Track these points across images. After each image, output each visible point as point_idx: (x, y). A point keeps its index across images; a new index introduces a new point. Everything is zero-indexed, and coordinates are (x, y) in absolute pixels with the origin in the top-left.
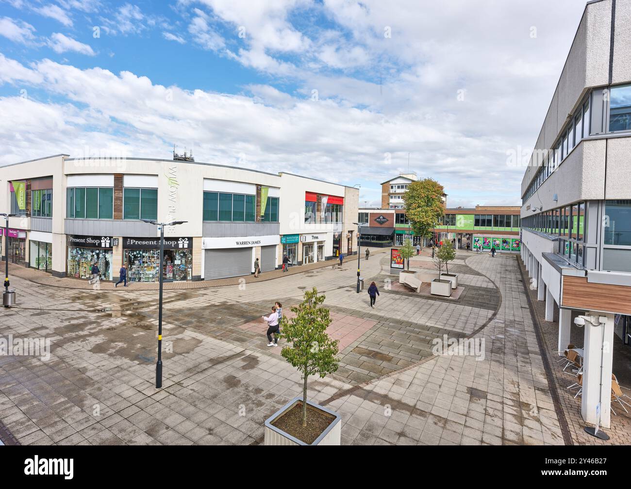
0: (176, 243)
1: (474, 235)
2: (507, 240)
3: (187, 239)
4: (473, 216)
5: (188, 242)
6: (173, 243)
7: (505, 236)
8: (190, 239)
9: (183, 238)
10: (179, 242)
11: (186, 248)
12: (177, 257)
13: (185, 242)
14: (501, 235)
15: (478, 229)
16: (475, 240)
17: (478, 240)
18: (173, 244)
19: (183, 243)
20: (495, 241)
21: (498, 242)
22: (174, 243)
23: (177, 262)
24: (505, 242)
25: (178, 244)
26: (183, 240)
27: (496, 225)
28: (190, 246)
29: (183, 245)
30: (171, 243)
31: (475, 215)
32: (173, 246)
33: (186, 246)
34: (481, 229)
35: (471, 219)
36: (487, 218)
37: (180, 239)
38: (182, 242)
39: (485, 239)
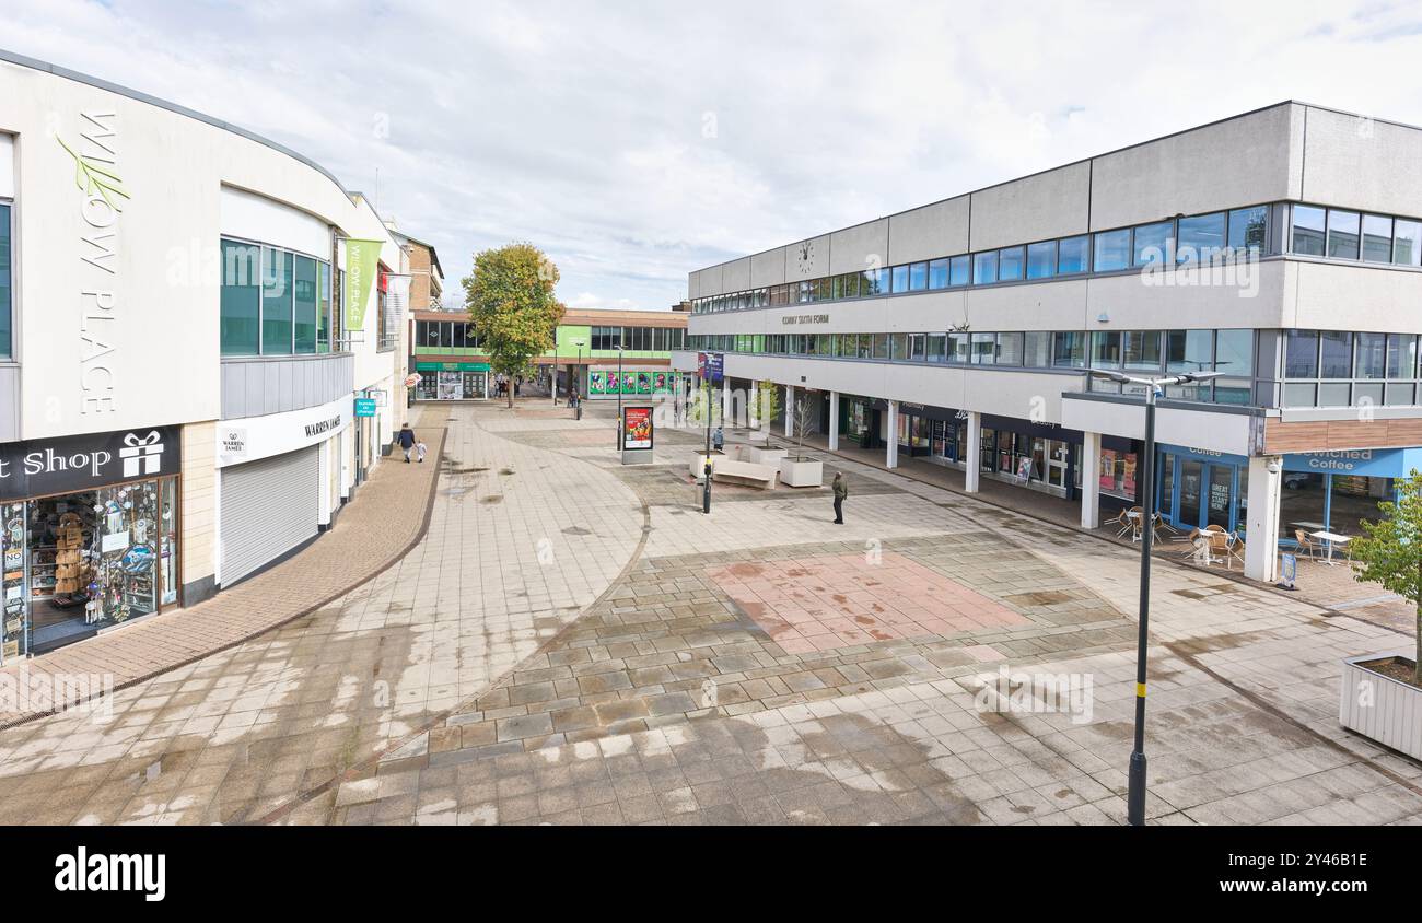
0: (108, 457)
1: (591, 368)
2: (647, 375)
3: (157, 435)
4: (589, 329)
5: (160, 448)
6: (95, 462)
7: (643, 368)
8: (171, 434)
9: (142, 433)
10: (123, 453)
11: (152, 475)
12: (114, 518)
13: (149, 449)
14: (638, 366)
15: (599, 356)
16: (593, 378)
17: (599, 377)
18: (96, 465)
19: (142, 452)
20: (626, 378)
21: (631, 379)
22: (101, 458)
23: (114, 541)
24: (642, 378)
25: (118, 463)
26: (142, 442)
27: (628, 346)
28: (172, 462)
29: (142, 463)
30: (85, 460)
31: (593, 327)
32: (95, 472)
33: (153, 465)
34: (603, 356)
35: (585, 335)
36: (613, 333)
37: (127, 440)
38: (136, 451)
39: (611, 374)
